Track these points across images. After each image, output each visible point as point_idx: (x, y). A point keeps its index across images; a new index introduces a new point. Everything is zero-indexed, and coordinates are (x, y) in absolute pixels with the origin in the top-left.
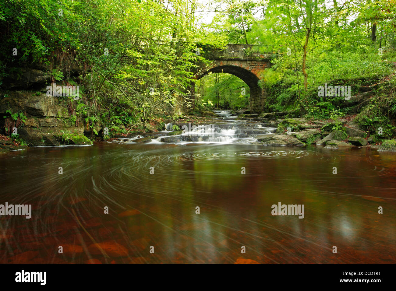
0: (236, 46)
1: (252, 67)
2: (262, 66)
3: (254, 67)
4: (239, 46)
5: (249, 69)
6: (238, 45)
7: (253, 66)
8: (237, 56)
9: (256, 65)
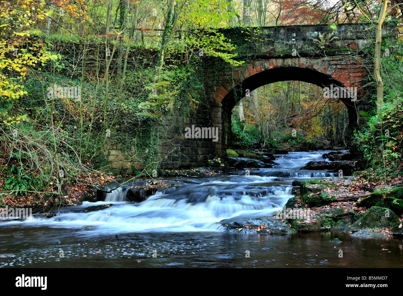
0: (300, 30)
1: (334, 67)
2: (355, 64)
3: (339, 67)
4: (305, 28)
5: (328, 73)
6: (303, 26)
7: (336, 65)
8: (302, 47)
9: (343, 63)
